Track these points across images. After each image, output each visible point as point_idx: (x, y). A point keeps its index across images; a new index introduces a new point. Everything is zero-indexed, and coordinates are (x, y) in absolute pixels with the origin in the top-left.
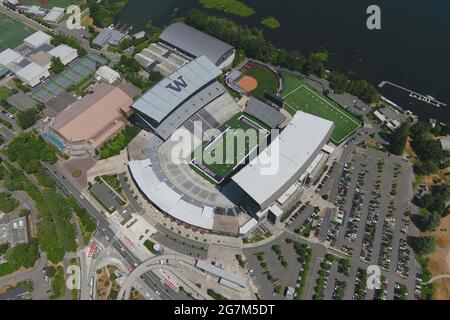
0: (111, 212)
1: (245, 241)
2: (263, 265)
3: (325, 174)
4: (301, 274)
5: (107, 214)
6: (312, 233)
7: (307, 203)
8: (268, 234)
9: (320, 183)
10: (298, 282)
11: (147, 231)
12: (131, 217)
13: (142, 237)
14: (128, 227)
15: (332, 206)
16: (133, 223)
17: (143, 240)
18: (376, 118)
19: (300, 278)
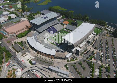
0: (18, 52)
1: (68, 61)
2: (76, 69)
3: (94, 42)
4: (91, 72)
5: (17, 53)
6: (93, 59)
7: (89, 50)
8: (77, 59)
9: (93, 44)
10: (90, 75)
11: (30, 58)
12: (25, 54)
13: (28, 60)
14: (24, 57)
15: (98, 51)
16: (25, 55)
17: (29, 61)
18: (107, 29)
19: (91, 74)
